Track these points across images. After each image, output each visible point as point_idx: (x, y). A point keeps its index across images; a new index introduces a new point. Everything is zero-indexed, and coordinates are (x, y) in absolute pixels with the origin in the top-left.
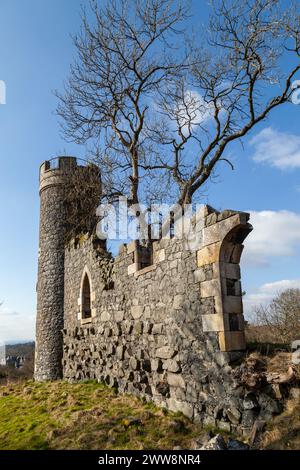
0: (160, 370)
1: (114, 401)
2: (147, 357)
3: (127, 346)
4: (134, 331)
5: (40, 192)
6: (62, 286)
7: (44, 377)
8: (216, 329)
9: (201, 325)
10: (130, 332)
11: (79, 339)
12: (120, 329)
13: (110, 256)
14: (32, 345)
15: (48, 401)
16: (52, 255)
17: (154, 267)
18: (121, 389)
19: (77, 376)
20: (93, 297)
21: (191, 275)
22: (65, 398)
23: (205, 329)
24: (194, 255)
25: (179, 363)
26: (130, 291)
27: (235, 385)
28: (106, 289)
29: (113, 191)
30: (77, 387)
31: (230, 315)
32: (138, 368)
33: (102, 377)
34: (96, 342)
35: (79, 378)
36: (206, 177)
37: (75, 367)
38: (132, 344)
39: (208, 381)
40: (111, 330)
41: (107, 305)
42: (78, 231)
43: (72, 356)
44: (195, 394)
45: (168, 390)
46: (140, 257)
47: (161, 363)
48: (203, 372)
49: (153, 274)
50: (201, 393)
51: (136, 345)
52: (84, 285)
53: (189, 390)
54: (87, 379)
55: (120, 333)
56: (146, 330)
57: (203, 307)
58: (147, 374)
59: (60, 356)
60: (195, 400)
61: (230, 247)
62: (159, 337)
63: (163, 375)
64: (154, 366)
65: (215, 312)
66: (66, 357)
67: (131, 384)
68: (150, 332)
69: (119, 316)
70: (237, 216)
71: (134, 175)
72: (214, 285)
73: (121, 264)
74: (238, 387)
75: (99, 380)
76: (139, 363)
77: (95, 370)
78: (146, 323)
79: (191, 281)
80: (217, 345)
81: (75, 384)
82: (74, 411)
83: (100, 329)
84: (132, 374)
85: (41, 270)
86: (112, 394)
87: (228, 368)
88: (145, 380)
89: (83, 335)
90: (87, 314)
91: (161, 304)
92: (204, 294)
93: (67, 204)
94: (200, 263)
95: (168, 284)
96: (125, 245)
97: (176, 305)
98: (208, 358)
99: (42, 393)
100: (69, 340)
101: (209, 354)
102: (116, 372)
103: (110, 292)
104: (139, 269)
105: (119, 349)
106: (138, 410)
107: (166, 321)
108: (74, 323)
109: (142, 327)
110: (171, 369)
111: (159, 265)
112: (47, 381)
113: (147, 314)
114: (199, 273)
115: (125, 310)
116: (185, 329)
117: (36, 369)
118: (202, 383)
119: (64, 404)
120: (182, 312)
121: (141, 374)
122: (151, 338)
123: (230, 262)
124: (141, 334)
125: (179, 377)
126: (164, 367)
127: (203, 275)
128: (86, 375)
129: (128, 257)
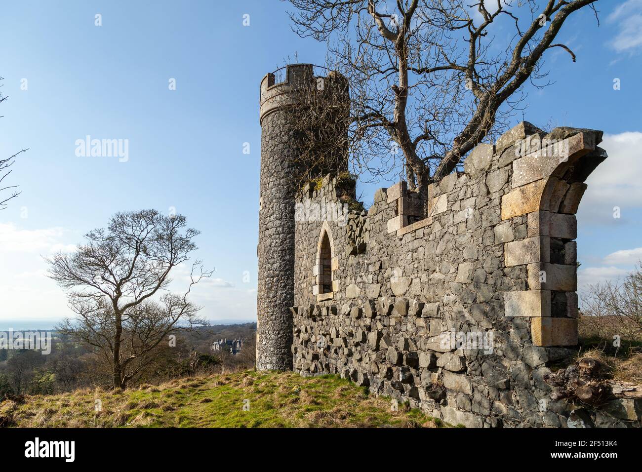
0: (433, 367)
1: (364, 403)
2: (413, 348)
3: (384, 332)
4: (395, 312)
5: (261, 120)
6: (291, 249)
7: (269, 366)
8: (527, 313)
9: (502, 307)
10: (389, 314)
11: (314, 320)
12: (374, 308)
13: (360, 207)
14: (253, 327)
15: (275, 396)
16: (277, 207)
17: (429, 221)
18: (373, 389)
19: (312, 368)
20: (335, 264)
21: (489, 233)
22: (297, 393)
23: (508, 312)
24: (497, 201)
25: (463, 359)
26: (390, 256)
27: (555, 395)
28: (354, 253)
29: (367, 111)
30: (312, 381)
31: (554, 293)
32: (400, 362)
33: (347, 372)
34: (339, 324)
35: (315, 371)
36: (522, 78)
37: (310, 357)
38: (391, 329)
39: (508, 387)
40: (360, 311)
41: (355, 275)
42: (315, 172)
43: (306, 342)
44: (486, 404)
45: (444, 395)
46: (407, 206)
47: (434, 358)
48: (503, 374)
49: (427, 231)
50: (497, 403)
51: (397, 331)
52: (322, 249)
53: (478, 397)
54: (325, 373)
55: (374, 315)
56: (412, 311)
57: (507, 280)
58: (413, 371)
59: (290, 341)
60: (486, 412)
61: (562, 188)
62: (433, 323)
63: (437, 375)
64: (424, 360)
65: (527, 287)
66: (297, 343)
67: (388, 383)
68: (419, 314)
69: (373, 291)
70: (580, 136)
71: (400, 85)
72: (527, 248)
73: (378, 217)
74: (559, 398)
75: (342, 376)
76: (400, 356)
77: (338, 362)
78: (414, 303)
79: (488, 242)
80: (527, 337)
81: (308, 378)
82: (309, 410)
83: (344, 308)
84: (390, 370)
85: (263, 228)
86: (360, 393)
87: (543, 370)
88: (410, 380)
89: (320, 315)
90: (326, 287)
91: (437, 276)
92: (510, 261)
93: (299, 135)
94: (506, 213)
95: (450, 245)
96: (385, 190)
97: (463, 276)
98: (511, 355)
99: (267, 386)
100: (301, 322)
101: (514, 349)
102: (366, 366)
103: (360, 258)
104: (404, 226)
105: (372, 336)
106: (398, 418)
107: (445, 299)
108: (308, 299)
109: (408, 306)
110: (449, 366)
111: (438, 218)
112: (273, 371)
113: (416, 289)
114: (503, 230)
115: (383, 282)
116: (476, 312)
117: (257, 356)
118: (499, 389)
119: (295, 401)
120: (472, 287)
121: (404, 371)
122: (421, 322)
123: (559, 212)
124: (406, 316)
125: (462, 379)
126: (440, 363)
127: (510, 232)
128: (324, 367)
129: (389, 208)
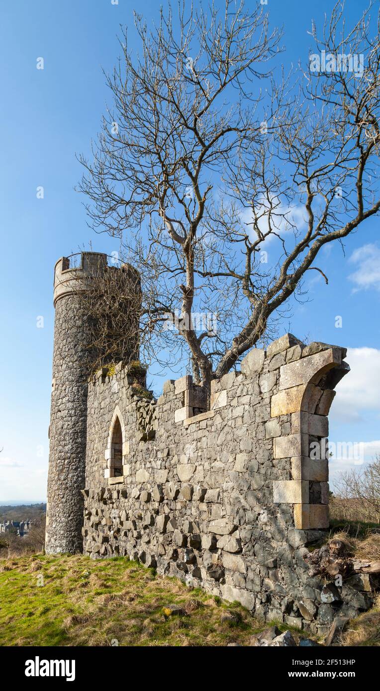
0: (213, 549)
1: (151, 584)
2: (196, 531)
3: (171, 516)
4: (181, 497)
5: (55, 303)
6: (84, 432)
7: (59, 550)
8: (291, 500)
9: (271, 493)
10: (175, 498)
11: (105, 503)
12: (162, 493)
13: (150, 395)
14: (43, 508)
15: (65, 580)
16: (70, 389)
17: (210, 414)
18: (160, 570)
19: (102, 551)
20: (126, 449)
21: (261, 428)
22: (87, 577)
23: (276, 499)
24: (267, 401)
25: (239, 541)
26: (177, 444)
27: (311, 572)
28: (144, 439)
29: (158, 305)
30: (102, 564)
31: (311, 482)
32: (184, 545)
33: (136, 554)
34: (130, 507)
35: (105, 554)
36: (288, 293)
37: (100, 540)
38: (177, 513)
39: (276, 565)
40: (149, 495)
41: (145, 460)
42: (108, 359)
43: (97, 525)
44: (258, 581)
45: (223, 574)
46: (192, 398)
47: (215, 540)
48: (270, 554)
49: (210, 423)
50: (267, 581)
51: (183, 515)
52: (114, 433)
53: (251, 575)
54: (115, 555)
55: (162, 499)
56: (197, 496)
57: (275, 470)
58: (196, 552)
59: (80, 523)
60: (258, 589)
61: (317, 392)
62: (214, 507)
63: (217, 555)
64: (206, 543)
65: (291, 478)
66: (87, 525)
67: (173, 564)
68: (202, 499)
69: (161, 476)
70: (330, 351)
71: (187, 285)
72: (292, 443)
73: (166, 407)
74: (315, 575)
75: (131, 558)
76: (185, 538)
77: (127, 544)
78: (197, 489)
79: (260, 436)
80: (291, 521)
81: (99, 561)
82: (99, 594)
83: (134, 492)
84: (175, 551)
85: (55, 410)
86: (148, 574)
87: (303, 550)
88: (193, 561)
89: (111, 498)
90: (117, 471)
91: (218, 464)
92: (278, 453)
93: (92, 321)
94: (275, 412)
95: (229, 437)
96: (173, 382)
97: (239, 466)
98: (278, 537)
99: (56, 570)
100: (92, 504)
101: (280, 532)
102: (154, 548)
103: (149, 445)
104: (190, 416)
105: (160, 520)
106: (182, 597)
107: (225, 486)
108: (100, 482)
109: (192, 492)
110: (228, 548)
111: (219, 412)
112: (63, 555)
113: (199, 476)
114: (273, 425)
115: (170, 469)
116: (251, 499)
117: (47, 539)
118: (268, 568)
119: (85, 585)
120: (247, 476)
121: (188, 553)
122: (204, 507)
123: (315, 413)
124: (190, 501)
125: (238, 559)
126: (219, 545)
127: (278, 428)
128: (114, 549)
129: (176, 398)
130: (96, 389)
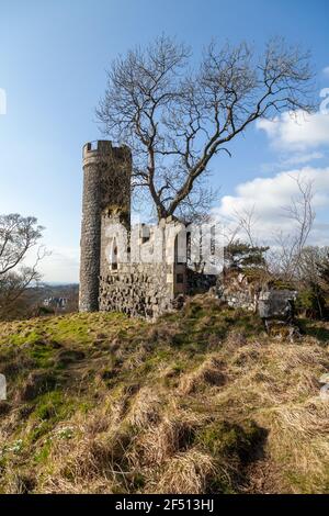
0: (149, 303)
3: (136, 289)
4: (139, 281)
5: (84, 168)
6: (99, 244)
7: (86, 309)
8: (171, 282)
9: (166, 279)
10: (137, 281)
11: (109, 283)
12: (132, 278)
16: (91, 219)
18: (131, 315)
19: (108, 309)
31: (178, 275)
33: (122, 308)
34: (120, 285)
37: (107, 303)
38: (138, 288)
39: (167, 308)
40: (128, 279)
43: (105, 295)
45: (152, 313)
47: (150, 299)
48: (165, 303)
51: (140, 288)
54: (114, 310)
55: (132, 281)
56: (144, 280)
57: (167, 270)
59: (98, 294)
62: (150, 285)
66: (101, 295)
67: (136, 311)
69: (132, 270)
75: (120, 310)
77: (118, 304)
78: (145, 276)
83: (122, 278)
84: (137, 306)
85: (84, 231)
89: (112, 281)
100: (103, 284)
101: (168, 294)
102: (129, 306)
105: (132, 291)
107: (153, 276)
108: (107, 272)
109: (143, 278)
112: (88, 312)
113: (146, 270)
117: (80, 304)
122: (147, 285)
124: (142, 282)
125: (157, 306)
126: (151, 301)
128: (113, 307)
130: (105, 220)
